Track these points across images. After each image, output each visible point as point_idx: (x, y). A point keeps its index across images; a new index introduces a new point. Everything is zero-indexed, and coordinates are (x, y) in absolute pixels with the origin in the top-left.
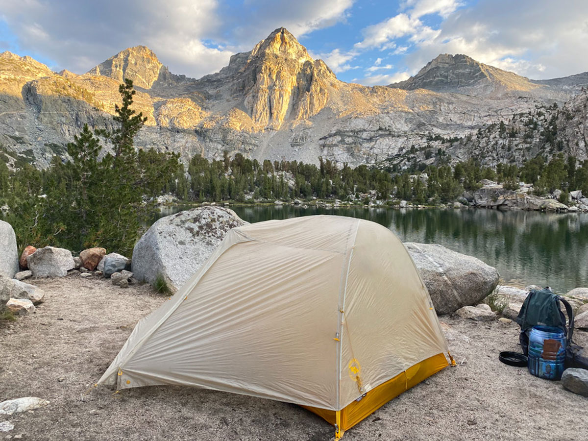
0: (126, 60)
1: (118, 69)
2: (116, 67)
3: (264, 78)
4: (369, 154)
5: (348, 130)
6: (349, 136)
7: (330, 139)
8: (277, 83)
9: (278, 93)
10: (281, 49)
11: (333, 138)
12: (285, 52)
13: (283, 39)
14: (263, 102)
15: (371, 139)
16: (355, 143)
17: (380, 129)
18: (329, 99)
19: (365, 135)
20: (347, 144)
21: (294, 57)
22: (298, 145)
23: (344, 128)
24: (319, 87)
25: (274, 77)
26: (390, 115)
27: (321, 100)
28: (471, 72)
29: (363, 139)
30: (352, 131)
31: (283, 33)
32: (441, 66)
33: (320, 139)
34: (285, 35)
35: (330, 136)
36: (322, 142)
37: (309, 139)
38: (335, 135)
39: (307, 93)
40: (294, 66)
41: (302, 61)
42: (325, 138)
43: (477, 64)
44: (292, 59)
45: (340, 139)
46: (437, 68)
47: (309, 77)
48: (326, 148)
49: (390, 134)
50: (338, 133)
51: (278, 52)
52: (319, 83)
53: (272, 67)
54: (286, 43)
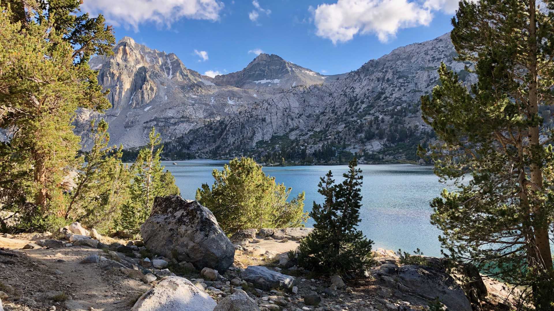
4: (172, 134)
5: (162, 117)
6: (162, 122)
7: (150, 123)
8: (118, 84)
9: (118, 90)
10: (123, 58)
11: (152, 122)
12: (125, 60)
13: (125, 50)
15: (175, 124)
16: (165, 126)
17: (183, 117)
18: (157, 94)
19: (172, 121)
20: (159, 127)
21: (132, 64)
22: (129, 127)
23: (160, 116)
24: (150, 86)
25: (116, 79)
26: (194, 107)
27: (150, 95)
28: (280, 68)
29: (170, 124)
30: (164, 118)
31: (125, 46)
32: (261, 63)
33: (144, 123)
34: (127, 47)
35: (150, 121)
36: (145, 125)
37: (137, 123)
38: (153, 120)
39: (140, 90)
40: (132, 71)
41: (139, 66)
42: (147, 122)
43: (285, 62)
44: (131, 66)
45: (156, 123)
46: (258, 64)
47: (143, 79)
48: (146, 129)
49: (187, 121)
50: (156, 119)
51: (120, 61)
52: (150, 83)
53: (115, 72)
54: (127, 54)
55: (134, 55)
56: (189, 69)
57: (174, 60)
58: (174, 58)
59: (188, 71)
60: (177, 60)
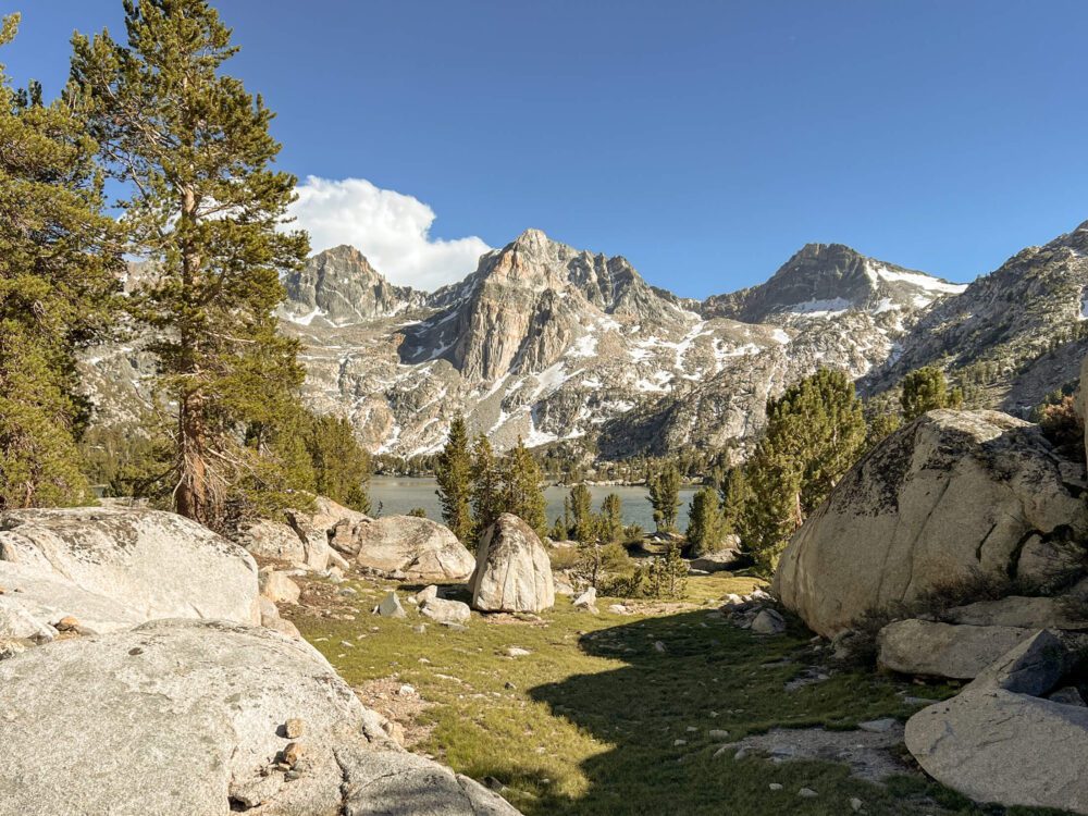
0: (321, 272)
1: (308, 285)
2: (306, 282)
3: (479, 319)
7: (547, 402)
8: (497, 326)
9: (496, 339)
10: (509, 276)
11: (552, 401)
12: (514, 279)
13: (514, 259)
14: (476, 351)
18: (570, 343)
21: (528, 284)
23: (569, 387)
24: (556, 328)
25: (494, 317)
27: (556, 347)
31: (515, 250)
32: (806, 264)
33: (539, 402)
34: (518, 254)
35: (550, 398)
36: (538, 406)
38: (555, 396)
39: (537, 337)
40: (525, 299)
41: (539, 289)
42: (544, 400)
44: (523, 289)
46: (800, 266)
47: (546, 314)
50: (561, 394)
51: (504, 281)
52: (557, 321)
53: (493, 303)
54: (517, 266)
55: (531, 267)
56: (652, 288)
57: (623, 270)
58: (622, 266)
59: (651, 291)
60: (627, 270)
